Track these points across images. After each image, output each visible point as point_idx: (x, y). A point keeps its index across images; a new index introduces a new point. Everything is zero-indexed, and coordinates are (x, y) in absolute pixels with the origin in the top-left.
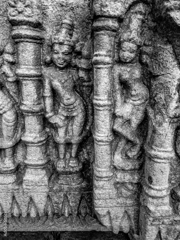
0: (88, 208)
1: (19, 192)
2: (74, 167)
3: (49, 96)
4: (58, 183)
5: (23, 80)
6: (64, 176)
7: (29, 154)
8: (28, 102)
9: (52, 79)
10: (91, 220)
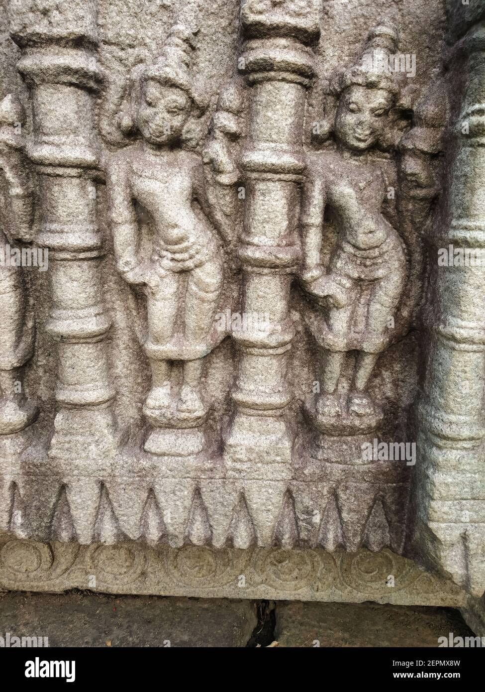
0: (387, 530)
1: (211, 478)
2: (364, 415)
3: (317, 223)
4: (316, 458)
5: (259, 182)
6: (332, 439)
7: (248, 378)
8: (264, 237)
9: (332, 178)
10: (367, 572)
